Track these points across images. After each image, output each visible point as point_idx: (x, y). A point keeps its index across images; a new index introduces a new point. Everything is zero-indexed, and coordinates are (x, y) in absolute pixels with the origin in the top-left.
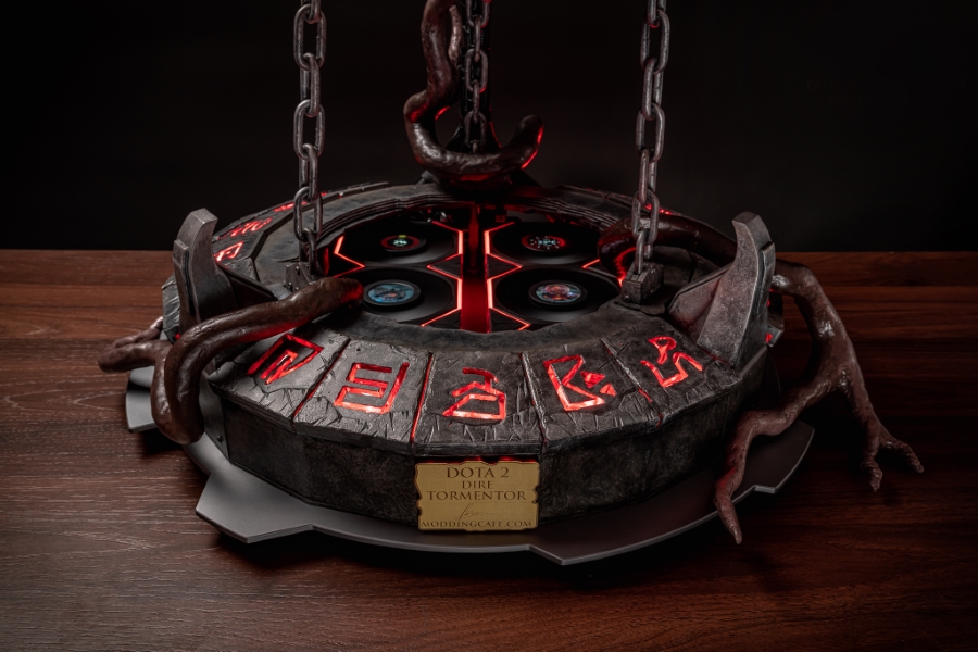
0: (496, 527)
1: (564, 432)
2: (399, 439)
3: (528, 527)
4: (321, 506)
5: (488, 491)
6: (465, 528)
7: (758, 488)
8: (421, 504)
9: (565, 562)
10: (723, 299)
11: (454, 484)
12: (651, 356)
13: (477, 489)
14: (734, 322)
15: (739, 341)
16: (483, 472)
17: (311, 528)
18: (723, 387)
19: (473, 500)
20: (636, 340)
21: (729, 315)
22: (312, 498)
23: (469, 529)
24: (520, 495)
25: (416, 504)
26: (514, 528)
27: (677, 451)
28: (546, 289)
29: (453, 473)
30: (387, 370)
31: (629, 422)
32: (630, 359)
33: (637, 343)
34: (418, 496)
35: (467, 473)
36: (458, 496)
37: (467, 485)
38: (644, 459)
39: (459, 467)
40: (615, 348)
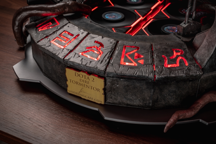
0: (91, 100)
1: (113, 70)
2: (61, 57)
3: (101, 103)
4: (46, 76)
5: (88, 85)
6: (81, 96)
7: (201, 120)
8: (68, 83)
9: (106, 118)
10: (207, 40)
11: (77, 79)
12: (168, 55)
13: (84, 83)
14: (208, 50)
15: (208, 58)
16: (86, 77)
17: (39, 82)
18: (191, 74)
19: (83, 87)
20: (166, 47)
21: (208, 47)
22: (45, 73)
23: (83, 97)
24: (98, 90)
25: (66, 83)
26: (96, 102)
27: (169, 95)
28: (169, 27)
29: (77, 75)
30: (72, 35)
31: (141, 74)
32: (158, 53)
33: (166, 49)
34: (66, 80)
35: (81, 76)
36: (79, 84)
37: (81, 81)
38: (151, 92)
39: (79, 73)
40: (155, 48)
